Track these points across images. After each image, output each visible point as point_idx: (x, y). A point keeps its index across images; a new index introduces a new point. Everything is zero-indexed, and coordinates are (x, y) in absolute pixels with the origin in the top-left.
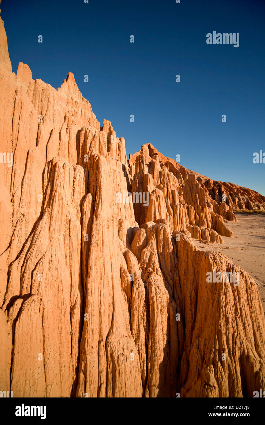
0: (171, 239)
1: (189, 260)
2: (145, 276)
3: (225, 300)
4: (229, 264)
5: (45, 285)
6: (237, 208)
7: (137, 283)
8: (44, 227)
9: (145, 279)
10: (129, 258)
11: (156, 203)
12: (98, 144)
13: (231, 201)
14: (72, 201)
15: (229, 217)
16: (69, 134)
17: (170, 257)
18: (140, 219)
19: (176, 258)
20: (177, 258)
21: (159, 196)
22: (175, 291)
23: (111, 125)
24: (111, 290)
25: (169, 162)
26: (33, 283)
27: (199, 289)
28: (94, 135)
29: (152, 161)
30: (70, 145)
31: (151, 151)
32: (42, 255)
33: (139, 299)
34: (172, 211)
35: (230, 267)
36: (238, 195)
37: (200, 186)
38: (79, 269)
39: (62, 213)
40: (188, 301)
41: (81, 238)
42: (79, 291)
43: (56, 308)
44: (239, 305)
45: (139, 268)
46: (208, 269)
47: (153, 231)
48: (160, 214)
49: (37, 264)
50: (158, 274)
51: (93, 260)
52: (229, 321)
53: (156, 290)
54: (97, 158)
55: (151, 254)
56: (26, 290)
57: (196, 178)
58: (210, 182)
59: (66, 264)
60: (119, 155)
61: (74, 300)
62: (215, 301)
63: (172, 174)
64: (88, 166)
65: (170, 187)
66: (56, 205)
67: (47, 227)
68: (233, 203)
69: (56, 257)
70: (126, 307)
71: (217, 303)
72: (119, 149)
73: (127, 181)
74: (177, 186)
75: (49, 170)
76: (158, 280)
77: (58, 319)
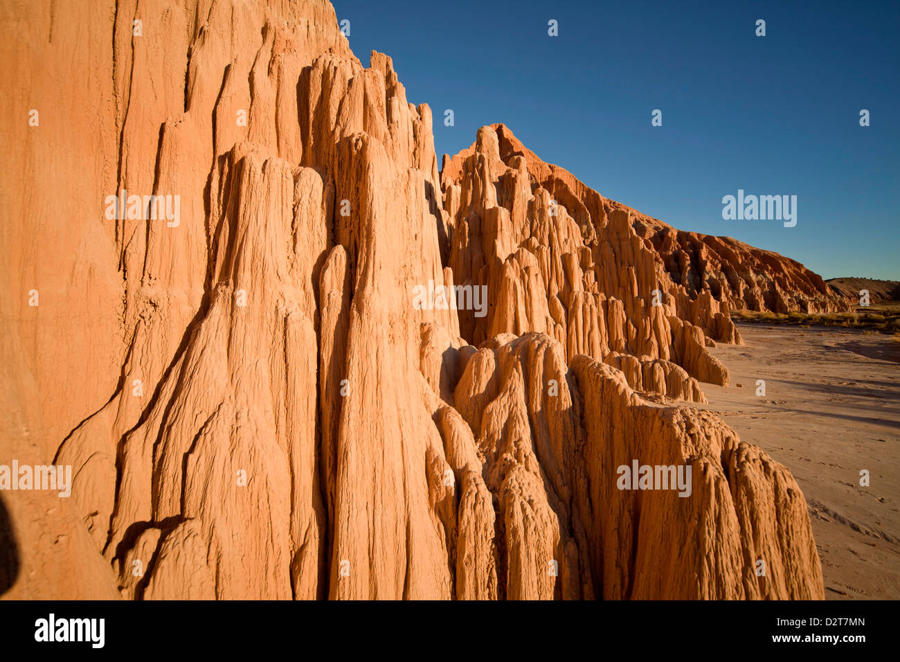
0: (566, 375)
1: (615, 431)
2: (493, 474)
3: (717, 535)
4: (728, 439)
5: (222, 493)
6: (742, 308)
7: (472, 491)
8: (213, 339)
9: (493, 481)
10: (451, 427)
11: (520, 289)
12: (362, 106)
13: (727, 288)
14: (290, 267)
15: (718, 332)
16: (276, 78)
17: (562, 424)
18: (473, 334)
19: (579, 427)
20: (583, 426)
21: (527, 269)
22: (576, 514)
23: (392, 68)
24: (403, 510)
25: (555, 177)
26: (188, 486)
27: (643, 510)
28: (351, 82)
29: (508, 174)
30: (280, 109)
31: (505, 145)
32: (211, 413)
33: (477, 534)
34: (563, 311)
35: (731, 448)
36: (747, 272)
37: (642, 244)
38: (313, 454)
39: (263, 299)
40: (612, 542)
41: (318, 369)
42: (314, 512)
43: (253, 556)
44: (755, 550)
45: (478, 454)
46: (669, 454)
47: (514, 355)
48: (530, 320)
49: (197, 437)
50: (530, 468)
51: (352, 428)
52: (727, 590)
53: (524, 510)
54: (360, 143)
55: (509, 417)
56: (168, 508)
57: (631, 220)
58: (670, 234)
59: (278, 440)
60: (414, 153)
61: (300, 534)
62: (689, 539)
63: (564, 210)
64: (333, 169)
65: (557, 246)
66: (245, 276)
67: (221, 336)
68: (731, 293)
69: (249, 420)
70: (442, 556)
71: (695, 543)
72: (415, 136)
73: (438, 229)
74: (578, 245)
75: (225, 179)
76: (529, 484)
77: (257, 585)
